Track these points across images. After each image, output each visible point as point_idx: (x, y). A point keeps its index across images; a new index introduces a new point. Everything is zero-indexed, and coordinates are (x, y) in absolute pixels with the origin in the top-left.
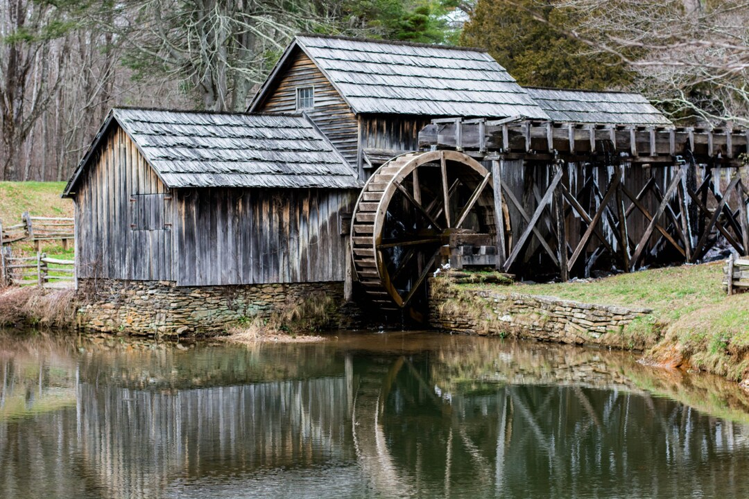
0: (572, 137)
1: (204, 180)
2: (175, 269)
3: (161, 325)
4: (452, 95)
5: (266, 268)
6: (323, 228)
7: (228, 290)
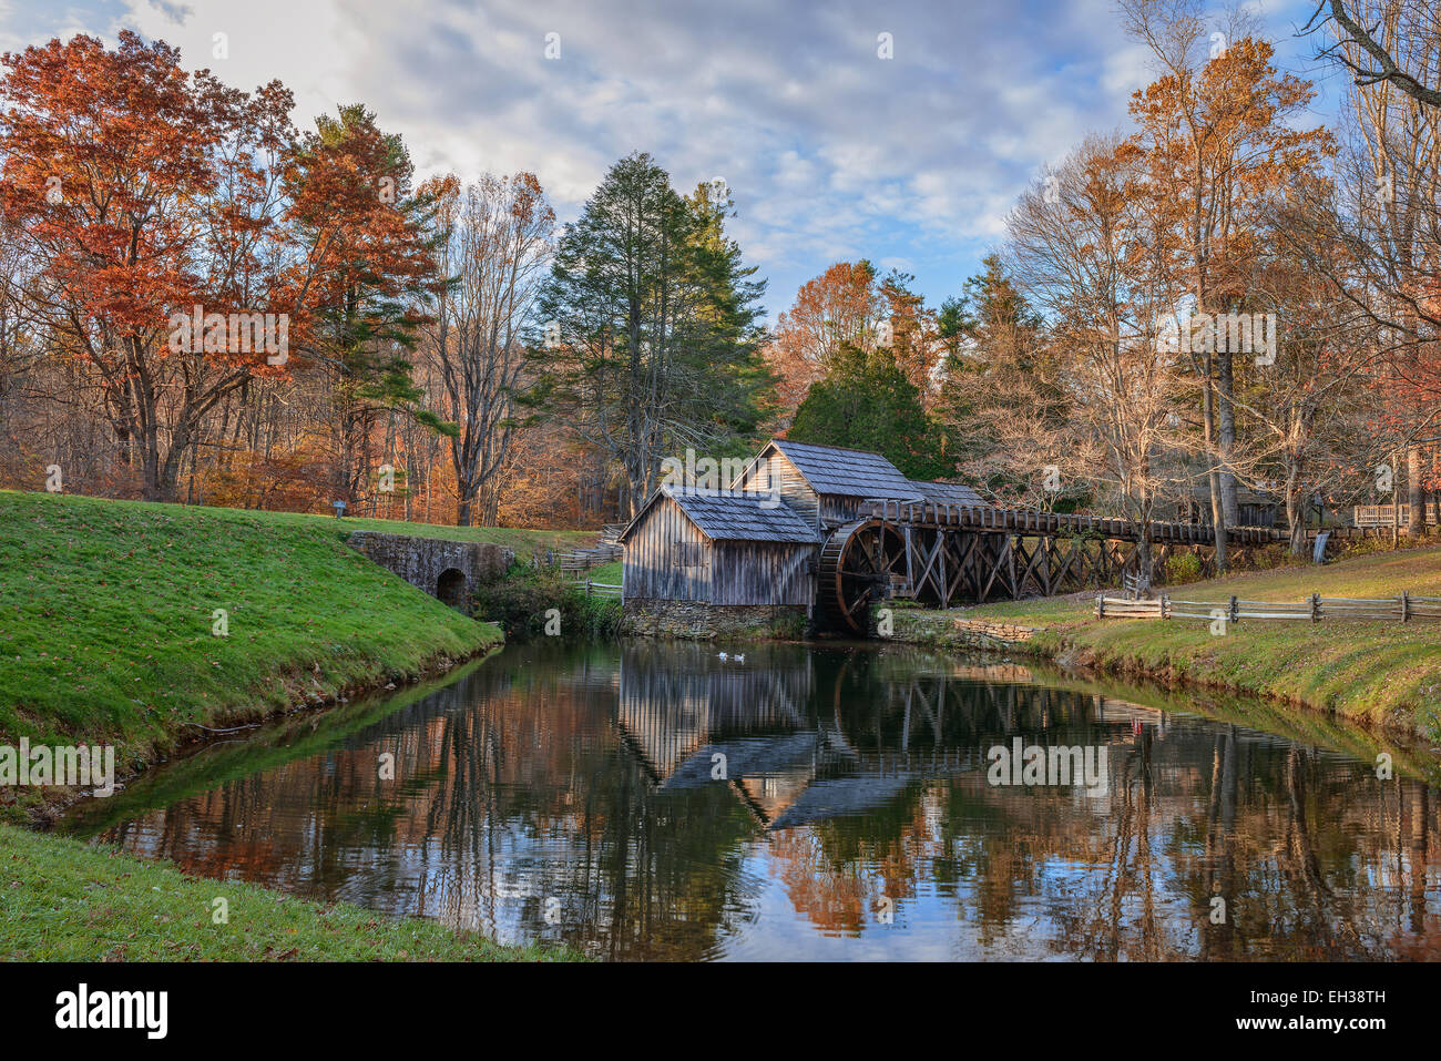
0: (949, 514)
1: (729, 535)
2: (711, 594)
3: (696, 631)
4: (870, 483)
5: (763, 595)
6: (797, 569)
7: (740, 609)
